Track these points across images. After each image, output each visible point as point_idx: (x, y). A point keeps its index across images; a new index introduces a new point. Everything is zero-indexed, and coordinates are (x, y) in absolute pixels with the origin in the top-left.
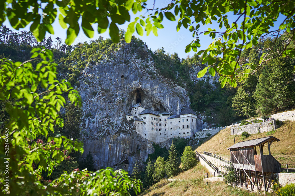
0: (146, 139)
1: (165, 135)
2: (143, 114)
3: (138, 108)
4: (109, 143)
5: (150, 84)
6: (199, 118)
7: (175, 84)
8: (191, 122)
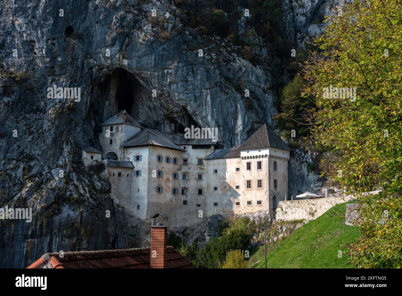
0: (139, 219)
1: (198, 205)
2: (132, 147)
3: (120, 128)
4: (26, 237)
5: (153, 58)
6: (296, 157)
7: (233, 54)
8: (270, 172)
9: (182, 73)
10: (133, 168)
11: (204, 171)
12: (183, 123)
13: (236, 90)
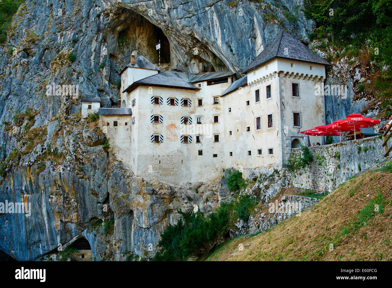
1: (215, 156)
3: (127, 73)
8: (283, 100)
10: (131, 115)
11: (219, 112)
12: (208, 59)
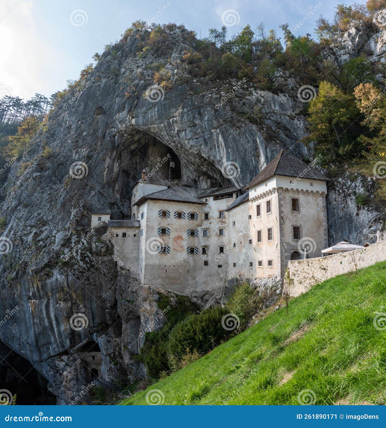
0: (140, 283)
1: (220, 266)
3: (138, 188)
4: (29, 298)
5: (156, 109)
6: (337, 189)
7: (250, 89)
8: (282, 215)
9: (187, 118)
10: (139, 227)
11: (225, 225)
12: (215, 176)
13: (250, 122)
